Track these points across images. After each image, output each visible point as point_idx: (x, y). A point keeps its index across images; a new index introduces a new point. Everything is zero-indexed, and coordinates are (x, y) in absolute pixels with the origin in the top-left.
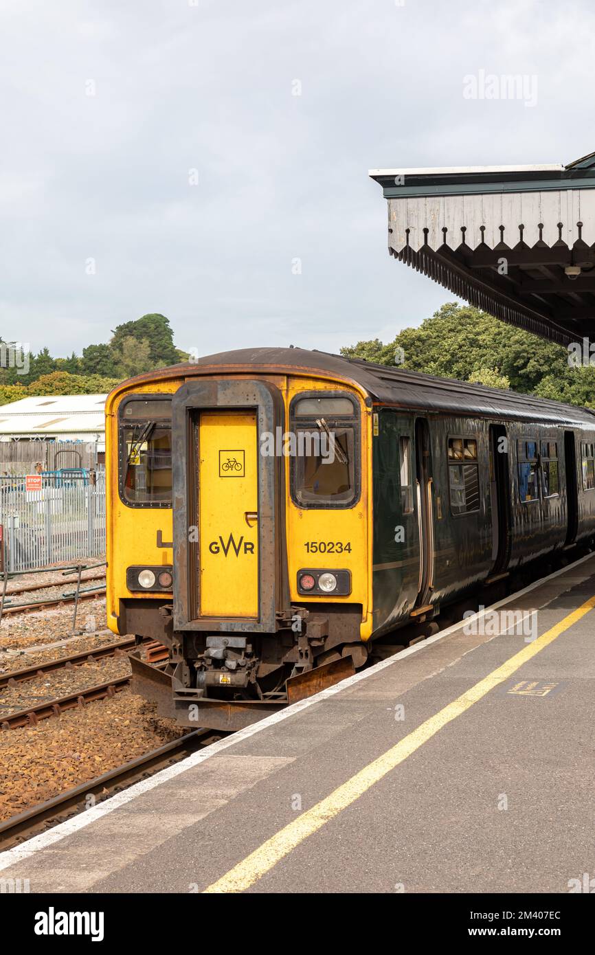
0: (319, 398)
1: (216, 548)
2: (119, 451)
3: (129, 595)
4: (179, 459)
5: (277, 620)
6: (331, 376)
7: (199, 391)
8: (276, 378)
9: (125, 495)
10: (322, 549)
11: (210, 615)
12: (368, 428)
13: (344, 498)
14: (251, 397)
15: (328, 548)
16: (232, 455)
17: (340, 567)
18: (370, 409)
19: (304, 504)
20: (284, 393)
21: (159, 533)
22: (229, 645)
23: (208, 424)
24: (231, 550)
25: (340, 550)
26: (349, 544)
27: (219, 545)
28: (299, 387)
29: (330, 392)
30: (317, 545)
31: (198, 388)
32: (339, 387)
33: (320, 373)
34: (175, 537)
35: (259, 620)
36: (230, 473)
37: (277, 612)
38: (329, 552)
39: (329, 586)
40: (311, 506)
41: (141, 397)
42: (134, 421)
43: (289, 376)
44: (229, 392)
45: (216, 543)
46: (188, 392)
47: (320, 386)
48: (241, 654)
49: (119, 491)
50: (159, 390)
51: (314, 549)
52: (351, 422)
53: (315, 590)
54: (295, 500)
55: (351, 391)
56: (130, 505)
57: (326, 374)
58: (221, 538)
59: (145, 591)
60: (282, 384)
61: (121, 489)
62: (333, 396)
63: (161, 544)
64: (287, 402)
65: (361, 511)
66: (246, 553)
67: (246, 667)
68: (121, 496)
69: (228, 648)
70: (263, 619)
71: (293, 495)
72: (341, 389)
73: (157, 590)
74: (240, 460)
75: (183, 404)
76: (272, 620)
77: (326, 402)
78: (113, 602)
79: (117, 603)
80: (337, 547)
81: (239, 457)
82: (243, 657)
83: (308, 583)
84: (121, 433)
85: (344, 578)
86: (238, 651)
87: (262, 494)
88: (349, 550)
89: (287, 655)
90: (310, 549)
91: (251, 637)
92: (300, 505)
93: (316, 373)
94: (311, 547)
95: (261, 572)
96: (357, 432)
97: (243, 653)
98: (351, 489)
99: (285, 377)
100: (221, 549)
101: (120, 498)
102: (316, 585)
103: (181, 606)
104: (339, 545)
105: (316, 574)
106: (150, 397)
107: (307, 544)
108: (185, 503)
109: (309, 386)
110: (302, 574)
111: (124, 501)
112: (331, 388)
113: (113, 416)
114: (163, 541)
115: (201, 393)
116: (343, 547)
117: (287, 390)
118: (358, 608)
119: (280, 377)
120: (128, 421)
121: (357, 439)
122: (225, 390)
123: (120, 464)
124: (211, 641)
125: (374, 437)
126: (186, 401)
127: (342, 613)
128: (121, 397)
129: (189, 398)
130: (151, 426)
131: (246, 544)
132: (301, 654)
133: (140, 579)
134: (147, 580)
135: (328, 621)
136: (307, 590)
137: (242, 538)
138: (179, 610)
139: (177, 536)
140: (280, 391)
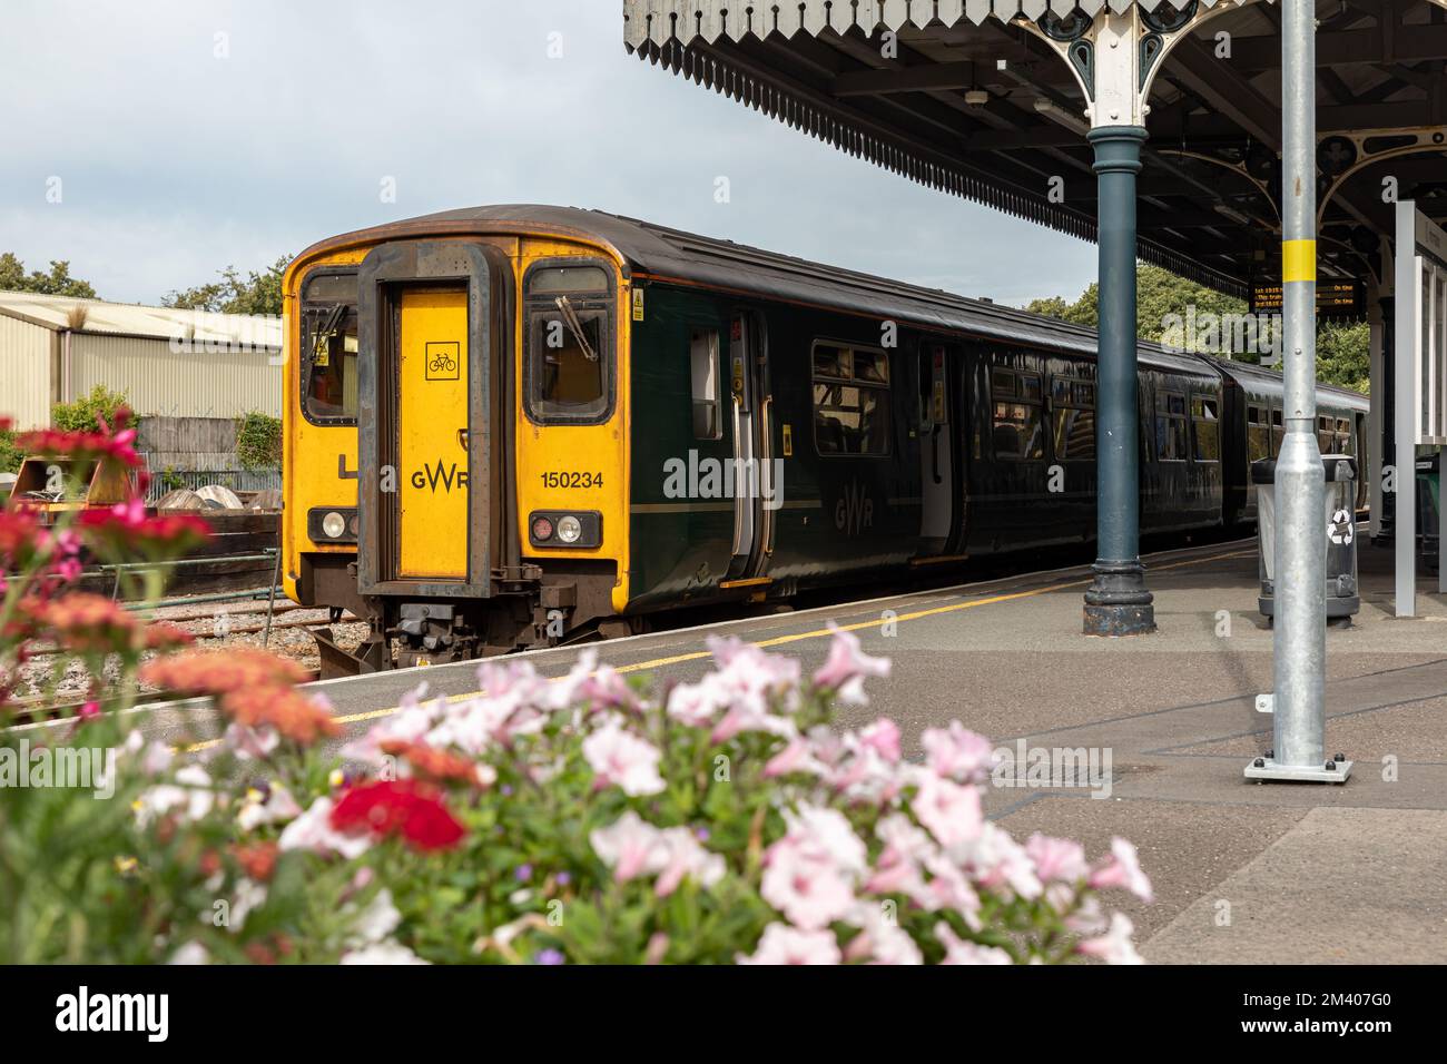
0: (562, 268)
1: (421, 480)
2: (301, 346)
3: (313, 549)
4: (367, 352)
5: (493, 580)
6: (575, 235)
7: (393, 257)
8: (505, 239)
9: (309, 408)
10: (565, 483)
11: (412, 575)
12: (627, 308)
13: (594, 410)
14: (461, 265)
15: (572, 481)
16: (442, 350)
17: (588, 508)
18: (627, 282)
19: (541, 418)
20: (514, 262)
21: (342, 458)
22: (430, 616)
23: (412, 306)
24: (441, 483)
25: (587, 483)
26: (600, 475)
27: (425, 476)
28: (537, 252)
29: (576, 258)
30: (558, 477)
31: (391, 253)
32: (587, 251)
33: (561, 232)
34: (361, 463)
35: (468, 580)
36: (440, 374)
37: (494, 569)
38: (573, 486)
39: (570, 534)
40: (549, 422)
41: (330, 271)
42: (321, 304)
43: (523, 238)
44: (432, 258)
45: (421, 474)
46: (379, 261)
47: (563, 251)
48: (447, 628)
49: (301, 402)
50: (353, 260)
51: (553, 482)
52: (605, 301)
53: (552, 541)
54: (529, 413)
55: (604, 256)
56: (314, 422)
57: (569, 234)
58: (426, 465)
59: (332, 543)
60: (513, 248)
61: (303, 399)
62: (580, 264)
63: (344, 474)
64: (519, 274)
65: (616, 428)
66: (459, 487)
67: (454, 647)
68: (304, 409)
69: (429, 620)
70: (475, 579)
71: (526, 406)
72: (591, 255)
73: (347, 541)
74: (453, 357)
75: (372, 276)
76: (485, 580)
77: (572, 275)
78: (291, 558)
79: (297, 560)
80: (583, 480)
81: (452, 351)
82: (450, 632)
83: (543, 530)
84: (303, 321)
85: (592, 524)
86: (443, 623)
87: (474, 402)
88: (600, 483)
89: (523, 634)
90: (549, 482)
91: (460, 605)
92: (535, 420)
93: (555, 231)
94: (549, 479)
95: (473, 512)
96: (612, 316)
97: (450, 627)
98: (603, 397)
99: (517, 239)
100: (427, 481)
101: (303, 412)
102: (554, 533)
103: (367, 560)
104: (587, 476)
105: (553, 517)
106: (340, 271)
107: (545, 476)
108: (374, 416)
109: (549, 250)
110: (537, 517)
111: (308, 417)
112: (578, 253)
113: (294, 297)
114: (347, 470)
115: (396, 261)
116: (592, 480)
117: (520, 258)
118: (609, 566)
119: (510, 239)
120: (312, 304)
121: (612, 325)
122: (427, 255)
123: (303, 365)
124: (406, 609)
125: (634, 324)
126: (376, 272)
127: (594, 574)
128: (304, 271)
129: (379, 269)
130: (341, 310)
131: (460, 474)
132: (538, 632)
133: (325, 526)
134: (333, 528)
135: (576, 585)
136: (541, 540)
137: (454, 466)
138: (365, 565)
139: (363, 462)
140: (509, 259)
